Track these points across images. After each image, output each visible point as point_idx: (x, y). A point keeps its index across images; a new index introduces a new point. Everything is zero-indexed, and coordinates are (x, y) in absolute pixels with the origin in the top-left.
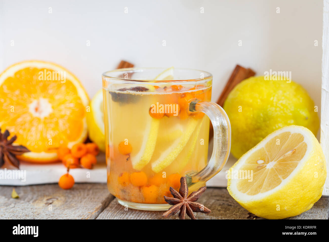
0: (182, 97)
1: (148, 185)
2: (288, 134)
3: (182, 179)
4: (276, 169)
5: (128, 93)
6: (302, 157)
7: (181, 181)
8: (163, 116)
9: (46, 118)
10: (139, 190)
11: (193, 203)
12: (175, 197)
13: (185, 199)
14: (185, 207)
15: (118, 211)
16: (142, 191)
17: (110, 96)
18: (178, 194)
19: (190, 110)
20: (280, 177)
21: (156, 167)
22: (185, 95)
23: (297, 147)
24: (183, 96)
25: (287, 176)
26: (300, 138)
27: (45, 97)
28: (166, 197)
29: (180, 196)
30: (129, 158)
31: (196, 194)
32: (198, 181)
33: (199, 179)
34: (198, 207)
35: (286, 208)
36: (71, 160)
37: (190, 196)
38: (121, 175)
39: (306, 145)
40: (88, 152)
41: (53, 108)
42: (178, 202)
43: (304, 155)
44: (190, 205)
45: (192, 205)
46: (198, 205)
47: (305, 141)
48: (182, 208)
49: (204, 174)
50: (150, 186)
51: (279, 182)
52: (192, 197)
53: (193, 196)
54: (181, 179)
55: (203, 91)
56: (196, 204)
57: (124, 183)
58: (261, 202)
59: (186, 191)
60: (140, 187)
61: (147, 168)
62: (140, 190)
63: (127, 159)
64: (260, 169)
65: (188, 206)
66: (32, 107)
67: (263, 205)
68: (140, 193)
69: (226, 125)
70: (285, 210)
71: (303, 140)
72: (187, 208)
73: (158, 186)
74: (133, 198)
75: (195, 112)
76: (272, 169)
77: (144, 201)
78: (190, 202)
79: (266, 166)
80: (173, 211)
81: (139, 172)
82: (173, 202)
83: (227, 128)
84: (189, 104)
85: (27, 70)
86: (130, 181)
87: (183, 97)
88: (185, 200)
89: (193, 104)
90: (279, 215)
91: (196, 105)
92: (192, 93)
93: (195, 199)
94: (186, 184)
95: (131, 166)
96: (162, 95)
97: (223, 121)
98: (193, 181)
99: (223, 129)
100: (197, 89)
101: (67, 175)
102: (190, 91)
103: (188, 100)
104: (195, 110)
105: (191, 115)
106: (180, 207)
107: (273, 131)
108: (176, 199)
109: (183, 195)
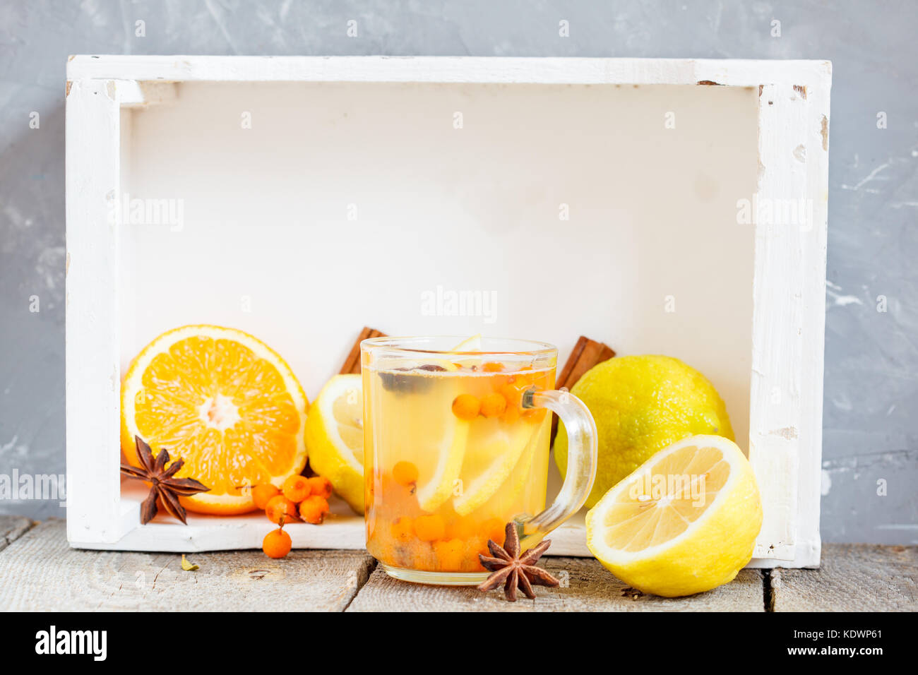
0: (509, 383)
1: (447, 539)
2: (692, 450)
3: (509, 527)
4: (676, 508)
5: (416, 374)
6: (723, 484)
7: (507, 531)
8: (477, 416)
9: (228, 431)
10: (430, 547)
11: (529, 567)
12: (496, 557)
13: (516, 560)
14: (517, 574)
15: (390, 587)
16: (436, 549)
17: (380, 381)
18: (503, 552)
19: (524, 406)
20: (685, 519)
21: (462, 506)
22: (514, 379)
23: (711, 469)
24: (512, 380)
25: (698, 517)
26: (717, 455)
27: (225, 394)
28: (483, 557)
29: (507, 555)
30: (413, 489)
31: (535, 552)
32: (536, 532)
33: (539, 528)
34: (539, 574)
35: (695, 572)
36: (282, 507)
37: (523, 556)
38: (398, 521)
39: (727, 466)
40: (313, 493)
41: (240, 412)
42: (503, 566)
43: (726, 481)
44: (525, 572)
45: (528, 571)
46: (539, 571)
47: (726, 458)
48: (510, 578)
49: (550, 517)
50: (451, 539)
51: (684, 527)
52: (528, 557)
53: (530, 555)
54: (507, 527)
55: (544, 373)
56: (534, 570)
57: (403, 535)
58: (653, 561)
59: (517, 547)
60: (432, 543)
61: (446, 507)
62: (432, 548)
63: (412, 492)
64: (644, 511)
65: (522, 572)
66: (203, 410)
67: (656, 567)
68: (433, 553)
69: (591, 430)
70: (694, 576)
71: (721, 457)
72: (519, 576)
73: (464, 539)
74: (418, 562)
75: (532, 408)
76: (668, 508)
77: (439, 568)
78: (525, 567)
79: (656, 504)
80: (496, 579)
81: (430, 515)
82: (495, 565)
83: (592, 435)
84: (523, 394)
85: (194, 341)
86: (414, 532)
87: (513, 383)
88: (516, 563)
89: (529, 394)
90: (682, 587)
91: (535, 396)
92: (528, 375)
93: (532, 562)
94: (516, 535)
95: (416, 504)
96: (477, 377)
97: (585, 423)
98: (525, 533)
99: (585, 438)
100: (536, 369)
101: (280, 532)
102: (524, 372)
103: (520, 389)
104: (533, 405)
105: (526, 414)
106: (508, 574)
107: (656, 450)
108: (501, 561)
109: (512, 554)
